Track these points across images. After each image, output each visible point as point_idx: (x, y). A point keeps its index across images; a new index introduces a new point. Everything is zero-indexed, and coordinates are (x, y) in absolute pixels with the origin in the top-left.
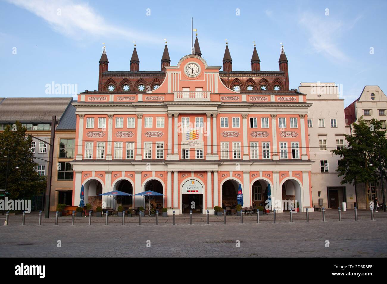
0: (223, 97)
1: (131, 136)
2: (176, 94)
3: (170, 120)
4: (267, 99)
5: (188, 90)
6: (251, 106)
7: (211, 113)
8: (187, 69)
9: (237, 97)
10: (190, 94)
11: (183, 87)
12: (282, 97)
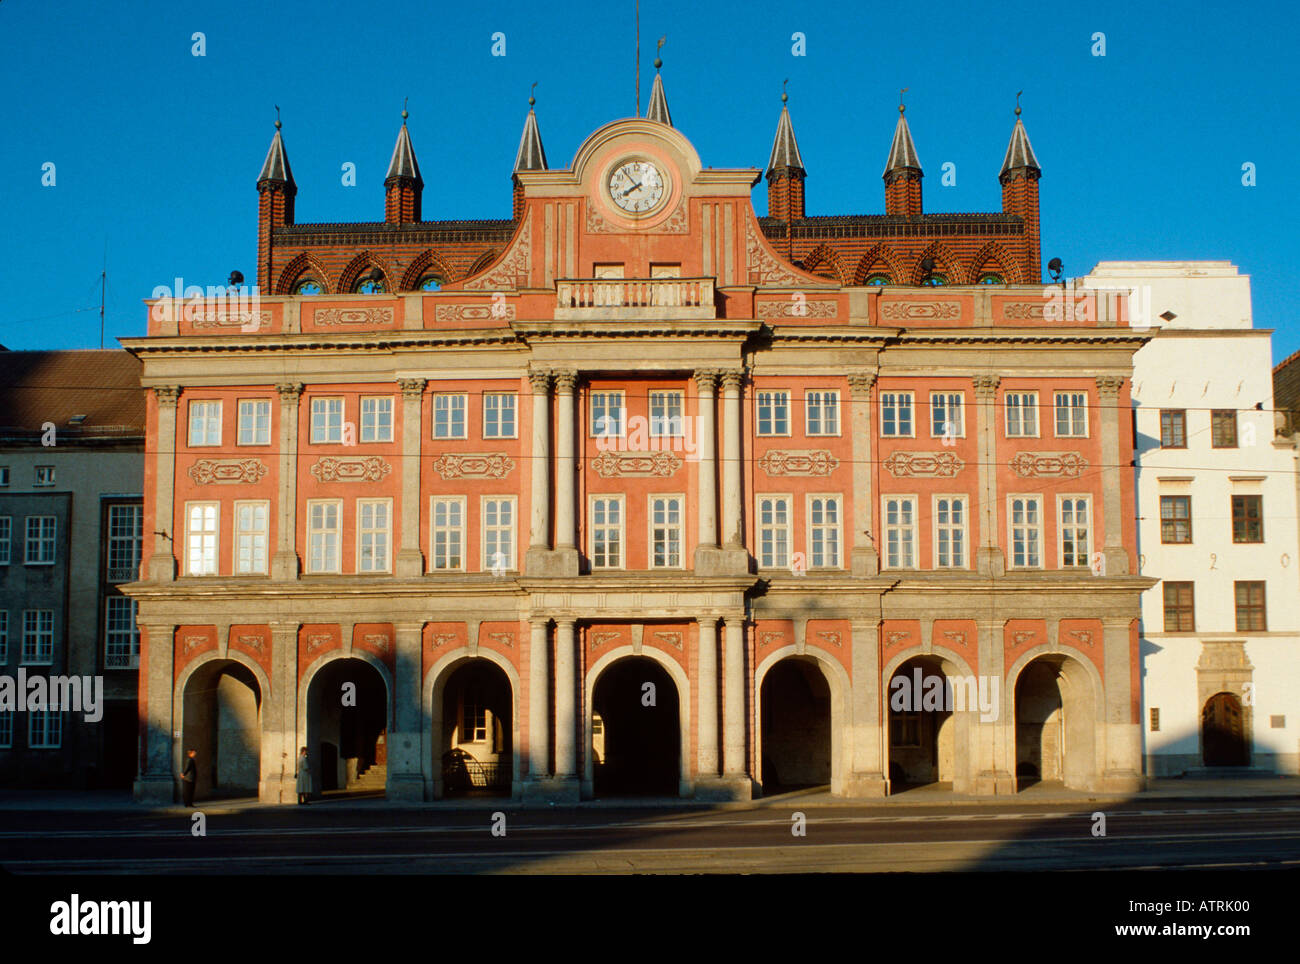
0: (768, 304)
1: (376, 475)
2: (565, 293)
3: (540, 401)
4: (957, 311)
5: (617, 272)
6: (890, 341)
7: (716, 372)
8: (612, 184)
9: (827, 303)
10: (626, 291)
11: (595, 265)
12: (1022, 304)
